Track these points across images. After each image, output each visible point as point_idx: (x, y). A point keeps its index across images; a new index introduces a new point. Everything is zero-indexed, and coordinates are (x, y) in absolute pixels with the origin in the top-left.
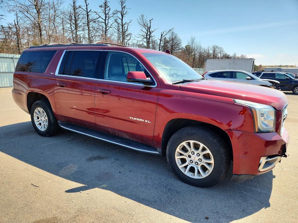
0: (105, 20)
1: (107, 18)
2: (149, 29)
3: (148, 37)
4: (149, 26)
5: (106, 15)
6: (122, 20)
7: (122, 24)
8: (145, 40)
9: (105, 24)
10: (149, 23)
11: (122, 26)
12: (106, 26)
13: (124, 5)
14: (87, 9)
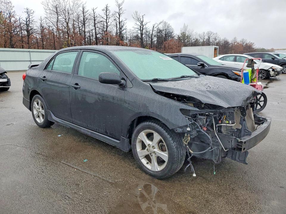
0: (106, 20)
1: (108, 18)
2: (142, 23)
3: (142, 29)
4: (142, 20)
5: (107, 16)
6: (119, 19)
7: (119, 21)
8: (139, 32)
9: (106, 23)
10: (141, 17)
11: (120, 23)
12: (107, 24)
13: (121, 7)
14: (94, 15)
